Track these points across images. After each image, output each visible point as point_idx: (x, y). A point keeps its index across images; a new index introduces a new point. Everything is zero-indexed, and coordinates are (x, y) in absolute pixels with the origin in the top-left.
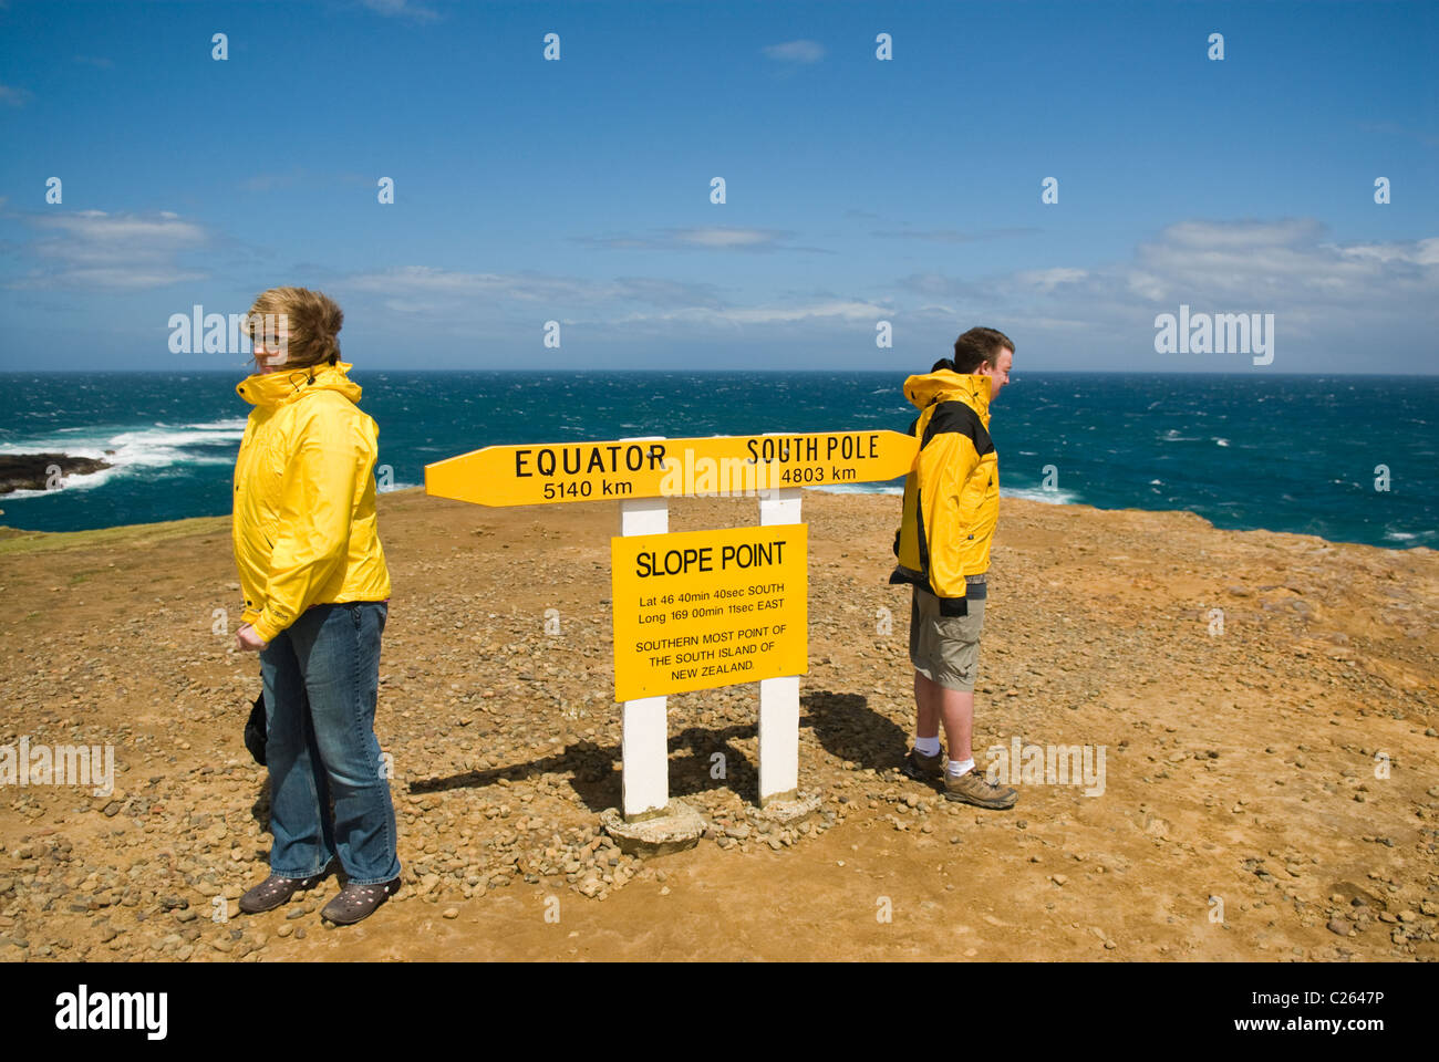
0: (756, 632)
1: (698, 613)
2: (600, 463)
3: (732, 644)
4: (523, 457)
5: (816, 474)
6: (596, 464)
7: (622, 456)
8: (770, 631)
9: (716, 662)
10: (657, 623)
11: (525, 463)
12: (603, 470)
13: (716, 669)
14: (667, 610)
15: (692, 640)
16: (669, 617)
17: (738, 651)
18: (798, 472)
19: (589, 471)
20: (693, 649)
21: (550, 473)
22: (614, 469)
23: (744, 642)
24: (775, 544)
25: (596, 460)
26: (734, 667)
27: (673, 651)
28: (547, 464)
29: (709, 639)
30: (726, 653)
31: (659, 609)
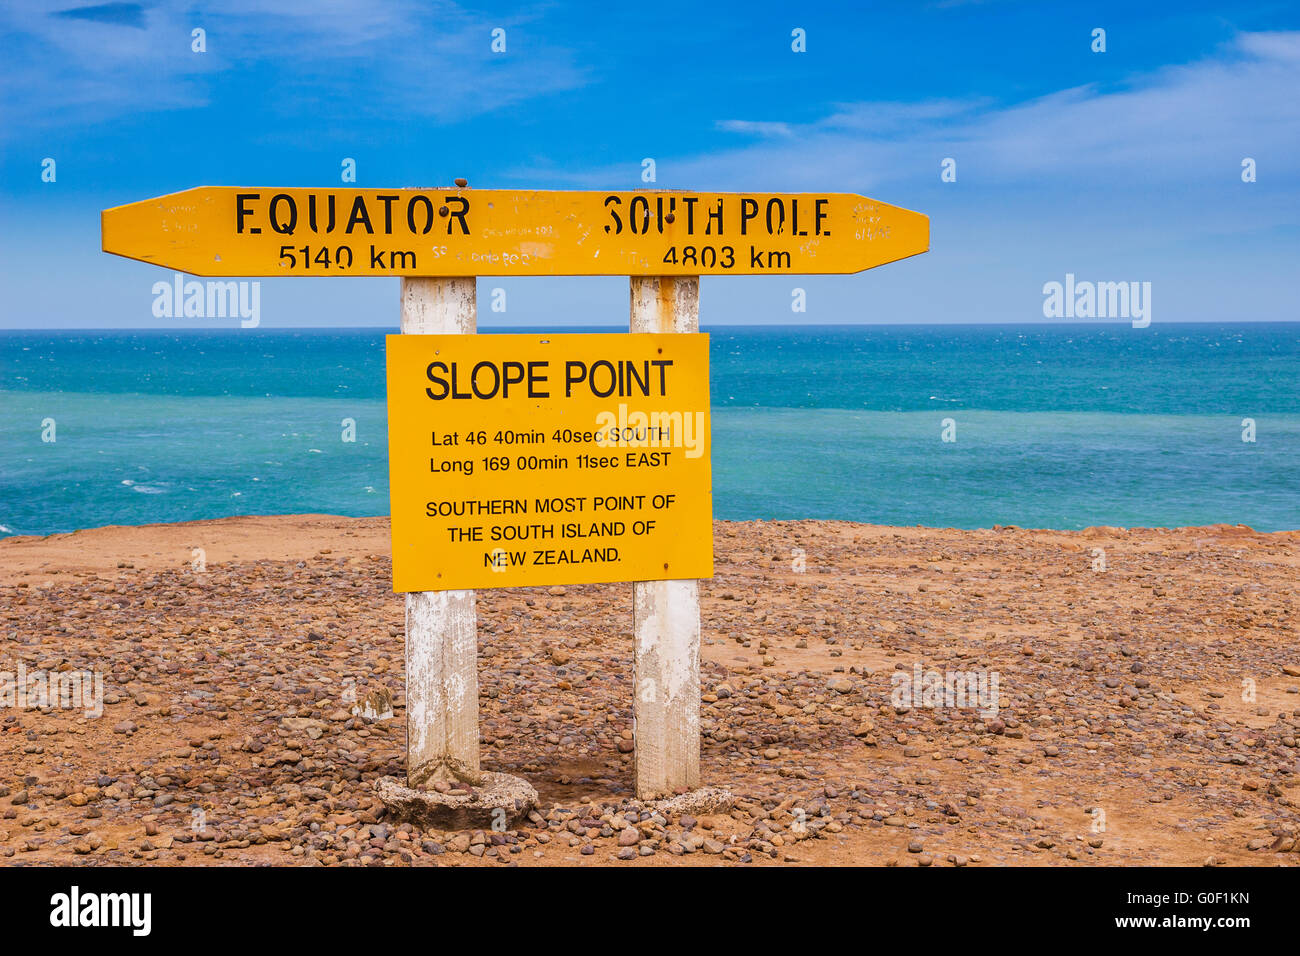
0: (622, 503)
1: (526, 463)
2: (366, 220)
3: (585, 518)
4: (247, 204)
5: (722, 257)
6: (359, 221)
7: (399, 210)
8: (647, 502)
9: (558, 544)
10: (459, 474)
11: (251, 212)
12: (370, 230)
13: (557, 555)
14: (476, 453)
15: (516, 506)
16: (479, 466)
17: (594, 530)
18: (690, 252)
19: (349, 230)
20: (520, 520)
21: (289, 230)
22: (389, 230)
23: (604, 516)
24: (654, 363)
25: (359, 215)
26: (587, 556)
27: (486, 521)
28: (283, 216)
29: (544, 506)
30: (573, 531)
31: (462, 452)
